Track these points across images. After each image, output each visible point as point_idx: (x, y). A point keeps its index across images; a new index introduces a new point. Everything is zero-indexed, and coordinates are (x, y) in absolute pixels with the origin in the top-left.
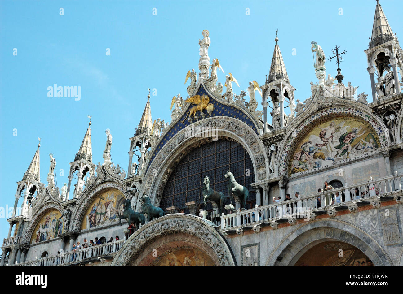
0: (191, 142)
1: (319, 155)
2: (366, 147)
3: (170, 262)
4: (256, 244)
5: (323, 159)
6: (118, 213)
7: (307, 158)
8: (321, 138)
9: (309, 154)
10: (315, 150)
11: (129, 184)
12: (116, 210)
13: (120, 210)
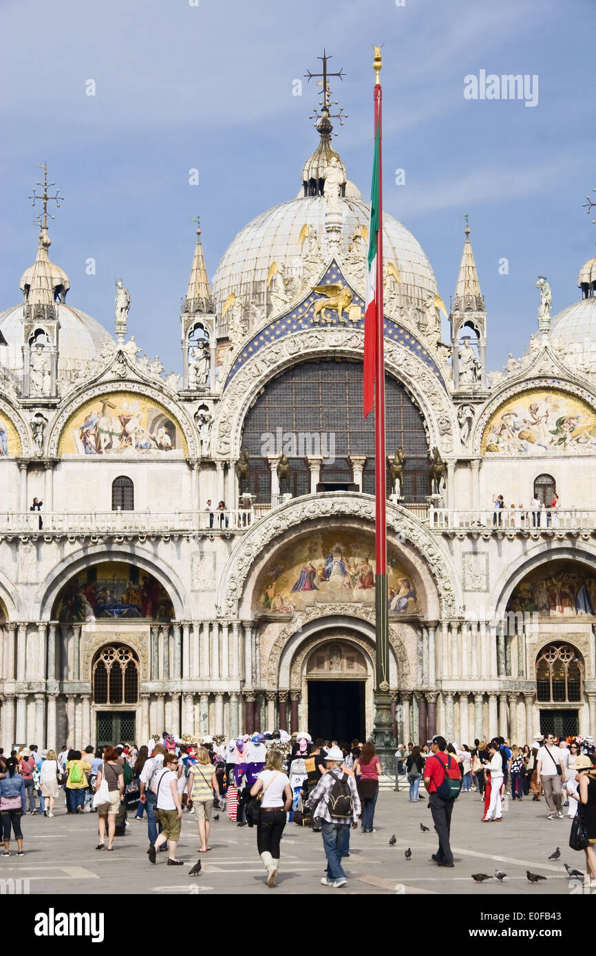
1: (527, 435)
2: (590, 442)
4: (483, 553)
5: (532, 442)
6: (154, 439)
7: (510, 436)
8: (532, 413)
9: (514, 431)
10: (522, 427)
11: (188, 400)
12: (150, 435)
13: (159, 436)
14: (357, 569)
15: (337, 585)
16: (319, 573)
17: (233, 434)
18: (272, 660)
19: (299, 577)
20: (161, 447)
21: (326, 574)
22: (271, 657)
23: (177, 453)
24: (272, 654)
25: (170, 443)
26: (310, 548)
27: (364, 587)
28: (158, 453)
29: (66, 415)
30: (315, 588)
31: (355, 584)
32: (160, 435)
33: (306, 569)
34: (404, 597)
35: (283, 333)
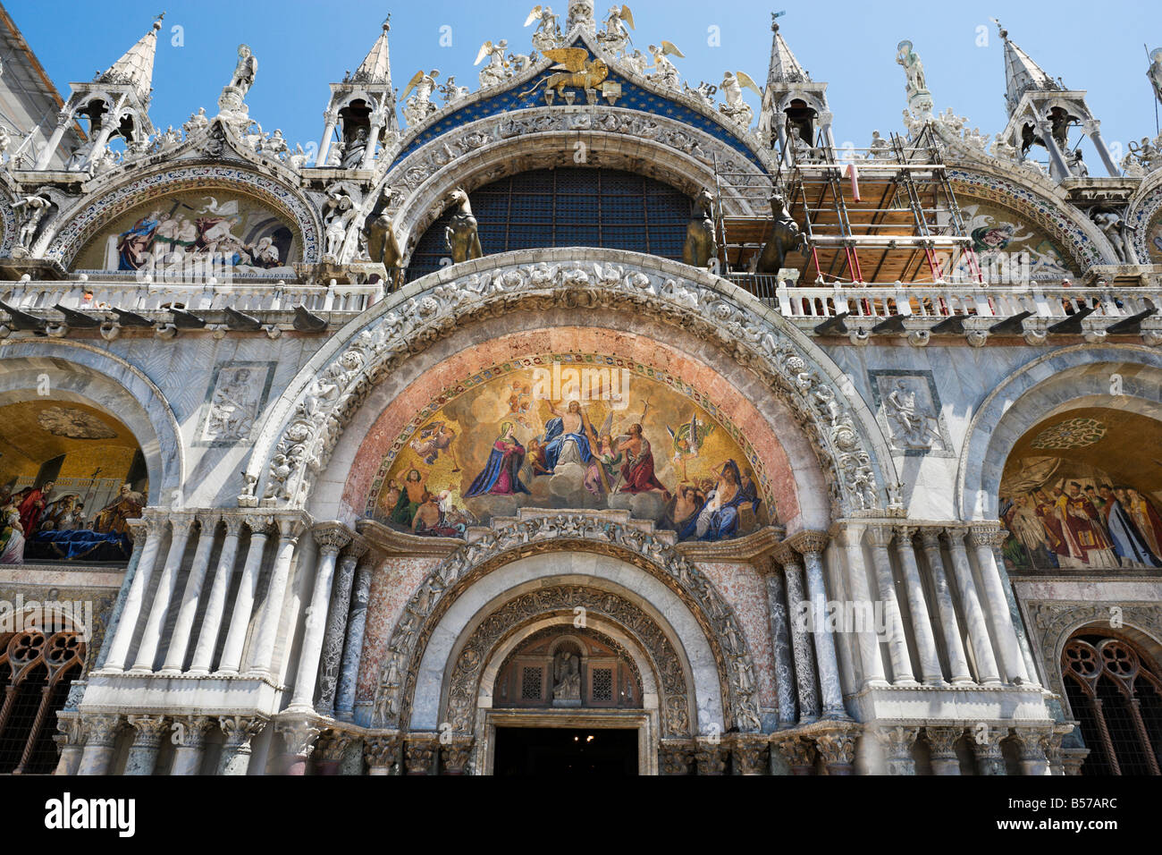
0: (539, 147)
2: (1041, 263)
3: (516, 394)
4: (919, 373)
6: (250, 252)
11: (318, 185)
12: (243, 245)
13: (260, 247)
14: (616, 451)
15: (572, 484)
16: (531, 456)
18: (395, 650)
19: (485, 463)
20: (258, 262)
21: (548, 459)
22: (393, 641)
23: (287, 270)
24: (397, 631)
25: (276, 258)
26: (513, 399)
27: (633, 489)
28: (251, 271)
30: (522, 488)
31: (611, 483)
32: (263, 245)
33: (502, 445)
34: (729, 505)
35: (494, 112)
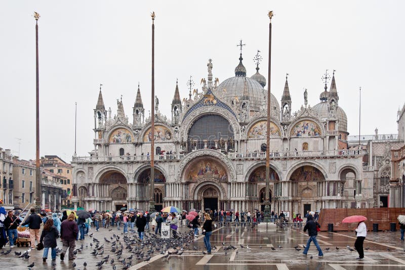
1: (259, 133)
2: (276, 135)
4: (242, 164)
5: (261, 135)
6: (166, 137)
7: (255, 133)
10: (258, 131)
11: (173, 126)
14: (214, 169)
15: (209, 174)
16: (204, 170)
17: (184, 135)
19: (199, 172)
20: (167, 139)
21: (206, 171)
22: (192, 192)
23: (171, 141)
25: (170, 138)
26: (201, 164)
27: (216, 174)
28: (167, 141)
29: (144, 131)
30: (203, 174)
31: (213, 173)
33: (201, 169)
34: (225, 176)
35: (197, 108)
